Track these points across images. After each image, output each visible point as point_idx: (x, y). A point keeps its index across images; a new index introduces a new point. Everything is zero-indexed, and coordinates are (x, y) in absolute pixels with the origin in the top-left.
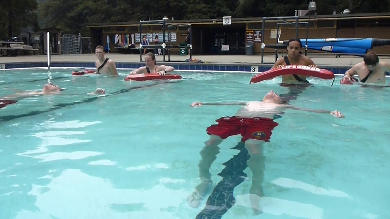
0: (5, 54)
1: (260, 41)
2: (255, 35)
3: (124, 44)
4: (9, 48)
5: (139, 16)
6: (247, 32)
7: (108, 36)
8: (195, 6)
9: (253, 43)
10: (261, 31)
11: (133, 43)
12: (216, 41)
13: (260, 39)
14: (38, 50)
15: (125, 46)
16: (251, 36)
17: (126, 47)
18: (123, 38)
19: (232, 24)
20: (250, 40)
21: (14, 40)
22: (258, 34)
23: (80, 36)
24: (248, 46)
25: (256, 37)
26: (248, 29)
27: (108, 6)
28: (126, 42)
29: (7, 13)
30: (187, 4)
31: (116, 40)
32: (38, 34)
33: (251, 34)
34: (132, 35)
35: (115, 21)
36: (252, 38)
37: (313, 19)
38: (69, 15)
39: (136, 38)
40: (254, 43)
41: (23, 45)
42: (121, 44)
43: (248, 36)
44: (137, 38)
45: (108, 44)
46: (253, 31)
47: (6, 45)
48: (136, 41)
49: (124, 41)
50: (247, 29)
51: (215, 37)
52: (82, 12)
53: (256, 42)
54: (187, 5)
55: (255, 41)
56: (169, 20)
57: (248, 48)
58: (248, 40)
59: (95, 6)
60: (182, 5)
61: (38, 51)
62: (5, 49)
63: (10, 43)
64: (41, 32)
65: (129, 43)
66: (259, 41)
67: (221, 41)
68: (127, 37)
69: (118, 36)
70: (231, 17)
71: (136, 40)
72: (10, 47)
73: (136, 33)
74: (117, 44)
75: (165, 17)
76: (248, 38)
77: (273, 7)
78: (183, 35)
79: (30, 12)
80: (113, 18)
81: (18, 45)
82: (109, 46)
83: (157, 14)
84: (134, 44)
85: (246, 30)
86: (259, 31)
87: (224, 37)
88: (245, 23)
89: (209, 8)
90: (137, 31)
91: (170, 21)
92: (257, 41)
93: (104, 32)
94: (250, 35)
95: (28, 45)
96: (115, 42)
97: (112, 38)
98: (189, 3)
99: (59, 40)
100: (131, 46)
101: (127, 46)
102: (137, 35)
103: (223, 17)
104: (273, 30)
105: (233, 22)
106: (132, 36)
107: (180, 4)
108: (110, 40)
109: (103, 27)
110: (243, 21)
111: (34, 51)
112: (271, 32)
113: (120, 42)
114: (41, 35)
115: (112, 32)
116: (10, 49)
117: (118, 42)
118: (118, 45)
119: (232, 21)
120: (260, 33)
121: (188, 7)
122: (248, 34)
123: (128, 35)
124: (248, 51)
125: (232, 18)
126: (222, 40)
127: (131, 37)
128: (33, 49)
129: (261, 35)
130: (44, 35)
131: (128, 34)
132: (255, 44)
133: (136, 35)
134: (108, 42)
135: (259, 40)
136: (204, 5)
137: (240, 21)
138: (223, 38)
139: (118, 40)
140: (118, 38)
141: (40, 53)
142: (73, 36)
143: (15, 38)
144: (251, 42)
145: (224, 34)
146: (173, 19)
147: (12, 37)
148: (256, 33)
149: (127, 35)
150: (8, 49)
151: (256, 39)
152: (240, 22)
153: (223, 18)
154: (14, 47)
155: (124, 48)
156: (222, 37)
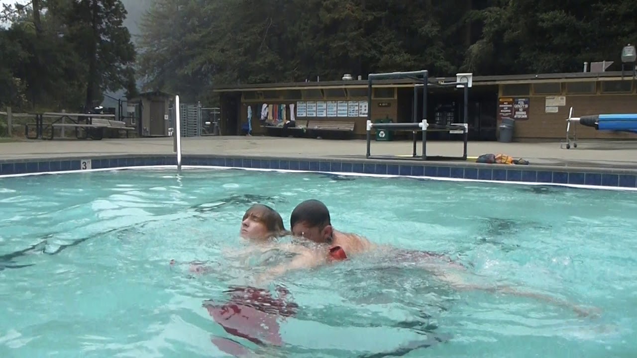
0: (80, 136)
1: (526, 116)
2: (516, 106)
3: (277, 120)
4: (89, 125)
5: (296, 75)
6: (501, 100)
7: (249, 107)
8: (391, 57)
9: (513, 120)
10: (527, 100)
11: (292, 118)
12: (437, 116)
13: (525, 113)
14: (133, 128)
15: (279, 124)
16: (509, 108)
17: (281, 126)
18: (276, 111)
19: (472, 85)
20: (507, 114)
21: (98, 112)
22: (521, 104)
23: (200, 106)
24: (504, 126)
25: (518, 110)
26: (504, 95)
27: (244, 58)
28: (280, 117)
29: (87, 68)
30: (377, 53)
31: (263, 114)
32: (133, 103)
33: (508, 104)
34: (290, 105)
35: (255, 82)
36: (510, 111)
37: (631, 78)
38: (180, 72)
39: (298, 110)
40: (514, 122)
41: (110, 121)
42: (271, 120)
43: (502, 108)
44: (300, 110)
45: (249, 120)
46: (511, 100)
47: (85, 120)
48: (297, 116)
49: (277, 115)
50: (500, 95)
51: (437, 109)
52: (200, 69)
53: (517, 119)
54: (378, 56)
55: (515, 117)
56: (353, 80)
57: (504, 129)
58: (502, 116)
59: (224, 59)
60: (369, 56)
61: (134, 130)
62: (82, 127)
63: (91, 117)
64: (139, 99)
65: (285, 118)
66: (523, 117)
67: (447, 117)
68: (282, 108)
69: (268, 106)
70: (471, 74)
71: (298, 113)
72: (91, 124)
73: (298, 102)
74: (264, 120)
75: (347, 75)
76: (501, 111)
77: (532, 58)
78: (382, 106)
79: (124, 67)
80: (252, 78)
81: (104, 120)
82: (250, 125)
83: (327, 71)
84: (294, 120)
85: (499, 97)
86: (524, 100)
87: (453, 110)
88: (498, 85)
89: (415, 60)
90: (301, 99)
91: (356, 81)
92: (519, 117)
93: (243, 100)
94: (506, 106)
95: (117, 120)
96: (262, 117)
97: (257, 109)
98: (382, 53)
99: (166, 113)
100: (288, 123)
101: (282, 124)
102: (299, 104)
103: (457, 74)
104: (551, 97)
105: (475, 84)
106: (292, 106)
107: (366, 54)
108: (252, 114)
109: (241, 92)
110: (495, 81)
111: (127, 130)
112: (547, 100)
113: (270, 117)
114: (138, 104)
115: (256, 100)
116: (91, 127)
117: (266, 118)
118: (267, 121)
119: (473, 81)
120: (525, 103)
121: (379, 59)
122: (503, 104)
123: (285, 106)
124: (504, 135)
125: (473, 75)
126: (449, 114)
127: (289, 108)
128: (126, 128)
129: (527, 106)
130: (143, 104)
131: (284, 104)
132: (517, 122)
133: (297, 105)
134: (249, 116)
135: (524, 115)
136: (407, 56)
137: (489, 81)
138: (451, 112)
139: (266, 114)
140: (267, 111)
141: (136, 134)
142: (189, 107)
143: (101, 107)
144: (509, 118)
145: (454, 105)
146: (360, 78)
147: (96, 107)
148: (517, 103)
149: (282, 105)
150: (87, 127)
151: (517, 113)
152: (489, 83)
153: (456, 76)
154: (97, 123)
155: (277, 127)
156: (449, 110)
